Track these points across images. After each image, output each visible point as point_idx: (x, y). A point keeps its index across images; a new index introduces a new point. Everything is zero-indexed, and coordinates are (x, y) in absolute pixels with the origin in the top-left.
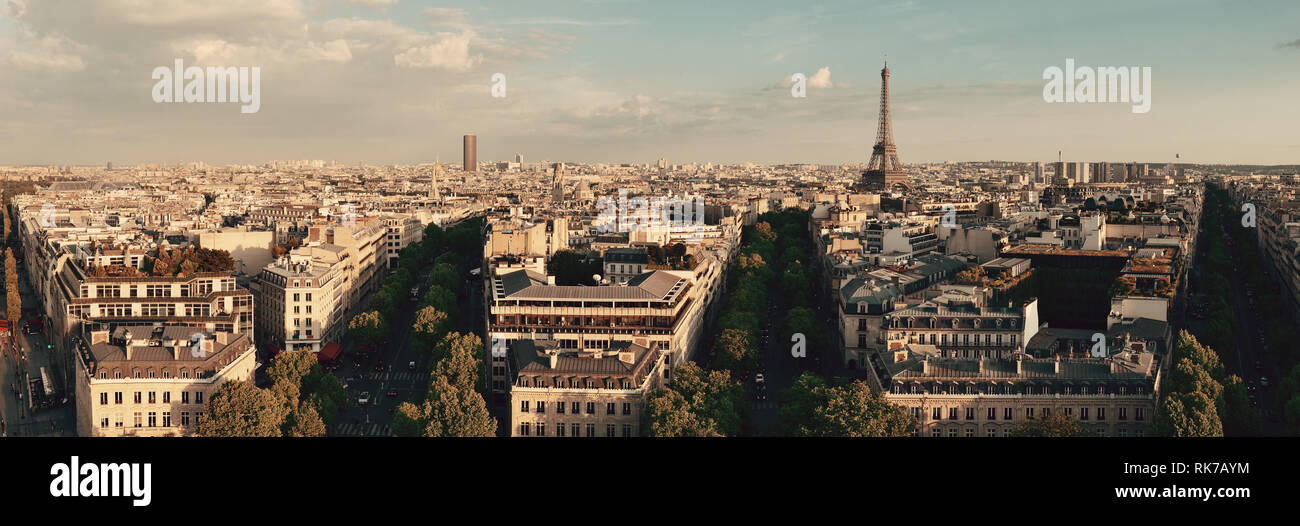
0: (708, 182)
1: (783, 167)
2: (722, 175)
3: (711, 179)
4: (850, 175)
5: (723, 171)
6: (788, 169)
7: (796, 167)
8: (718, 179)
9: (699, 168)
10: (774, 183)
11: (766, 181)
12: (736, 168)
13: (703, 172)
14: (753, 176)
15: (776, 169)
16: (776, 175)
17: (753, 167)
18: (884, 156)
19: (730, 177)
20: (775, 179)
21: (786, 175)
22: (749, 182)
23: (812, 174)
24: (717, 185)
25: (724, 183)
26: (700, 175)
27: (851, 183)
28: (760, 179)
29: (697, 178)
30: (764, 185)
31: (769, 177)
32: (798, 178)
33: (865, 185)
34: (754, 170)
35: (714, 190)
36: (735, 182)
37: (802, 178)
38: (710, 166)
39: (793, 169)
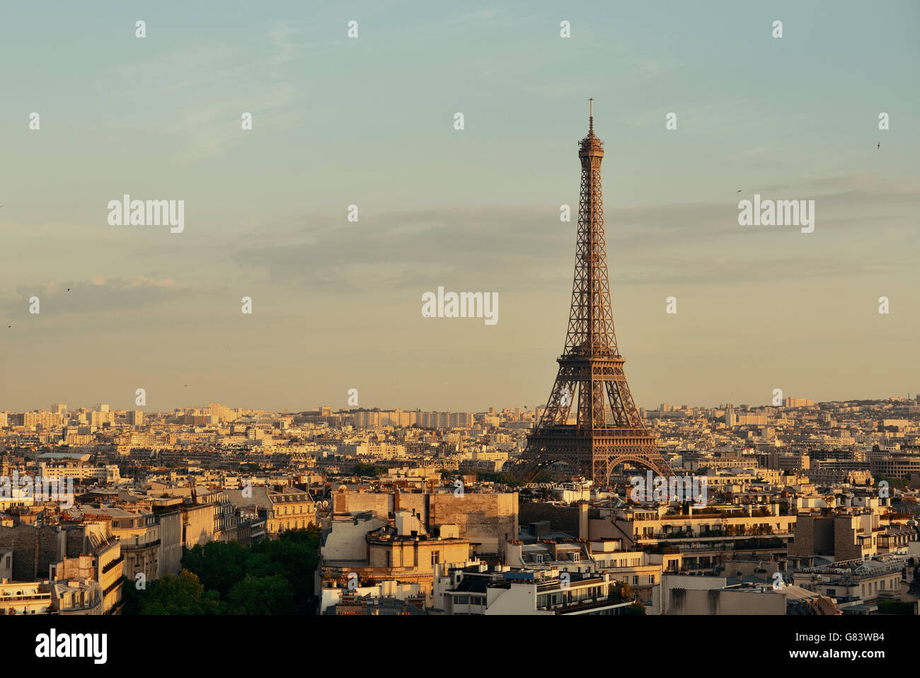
0: (91, 462)
1: (315, 417)
2: (138, 441)
3: (103, 452)
4: (504, 438)
5: (143, 429)
6: (332, 423)
7: (353, 417)
8: (124, 451)
9: (74, 422)
10: (281, 462)
11: (259, 457)
12: (180, 421)
13: (84, 432)
14: (226, 442)
15: (297, 422)
16: (293, 440)
17: (231, 416)
18: (590, 386)
19: (157, 447)
20: (285, 450)
21: (320, 439)
22: (210, 458)
23: (396, 437)
24: (115, 469)
25: (136, 466)
26: (74, 439)
27: (500, 460)
28: (243, 452)
29: (65, 448)
30: (253, 470)
31: (270, 446)
32: (352, 448)
33: (535, 469)
34: (232, 425)
35: (104, 484)
36: (172, 462)
37: (362, 450)
38: (105, 414)
39: (345, 422)
